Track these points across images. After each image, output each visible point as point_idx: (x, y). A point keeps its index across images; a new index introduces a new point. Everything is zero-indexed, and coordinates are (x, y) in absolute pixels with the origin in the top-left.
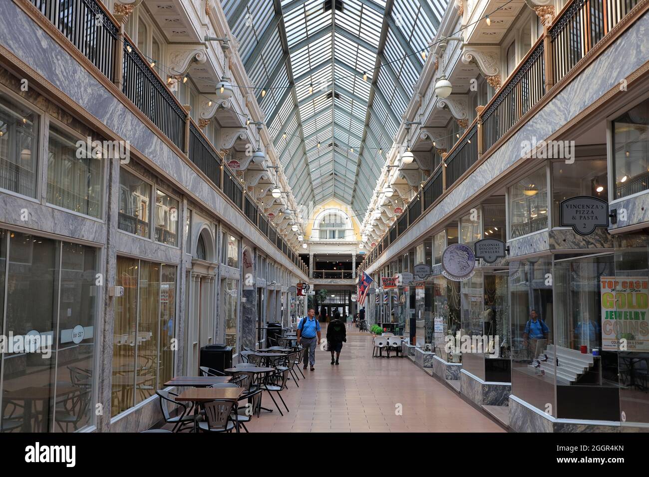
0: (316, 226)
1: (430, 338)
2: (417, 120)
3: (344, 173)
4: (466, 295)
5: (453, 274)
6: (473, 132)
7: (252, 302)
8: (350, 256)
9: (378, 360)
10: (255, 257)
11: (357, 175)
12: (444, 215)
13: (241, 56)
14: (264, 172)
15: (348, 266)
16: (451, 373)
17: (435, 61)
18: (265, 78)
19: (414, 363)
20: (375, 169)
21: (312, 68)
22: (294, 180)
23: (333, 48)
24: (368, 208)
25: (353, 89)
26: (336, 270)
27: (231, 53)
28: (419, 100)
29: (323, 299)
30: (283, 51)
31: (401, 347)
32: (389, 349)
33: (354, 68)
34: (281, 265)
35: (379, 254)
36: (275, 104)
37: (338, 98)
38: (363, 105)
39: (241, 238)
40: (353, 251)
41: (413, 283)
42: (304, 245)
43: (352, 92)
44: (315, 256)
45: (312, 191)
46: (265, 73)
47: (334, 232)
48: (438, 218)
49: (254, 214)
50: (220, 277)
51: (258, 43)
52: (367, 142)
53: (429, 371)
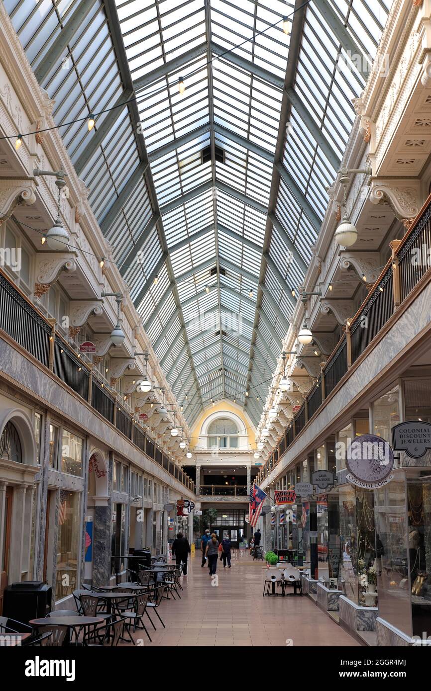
0: (204, 433)
1: (335, 572)
2: (317, 290)
3: (234, 367)
4: (383, 514)
5: (361, 478)
6: (387, 277)
7: (105, 522)
8: (244, 468)
9: (271, 599)
10: (111, 463)
11: (250, 370)
12: (349, 401)
13: (94, 213)
14: (131, 361)
15: (242, 480)
16: (365, 621)
17: (337, 210)
18: (129, 243)
19: (316, 603)
20: (270, 361)
21: (190, 235)
22: (174, 375)
23: (215, 211)
24: (264, 408)
25: (240, 262)
26: (229, 484)
27: (78, 201)
28: (318, 265)
29: (213, 520)
30: (153, 211)
31: (300, 581)
32: (284, 584)
33: (241, 235)
34: (153, 477)
35: (275, 462)
36: (146, 278)
37: (224, 274)
38: (252, 281)
39: (85, 436)
40: (246, 462)
41: (313, 497)
42: (188, 454)
43: (240, 266)
44: (202, 467)
45: (198, 389)
46: (130, 237)
47: (225, 439)
48: (342, 406)
49: (109, 408)
50: (45, 486)
51: (118, 197)
52: (261, 328)
53: (336, 616)
